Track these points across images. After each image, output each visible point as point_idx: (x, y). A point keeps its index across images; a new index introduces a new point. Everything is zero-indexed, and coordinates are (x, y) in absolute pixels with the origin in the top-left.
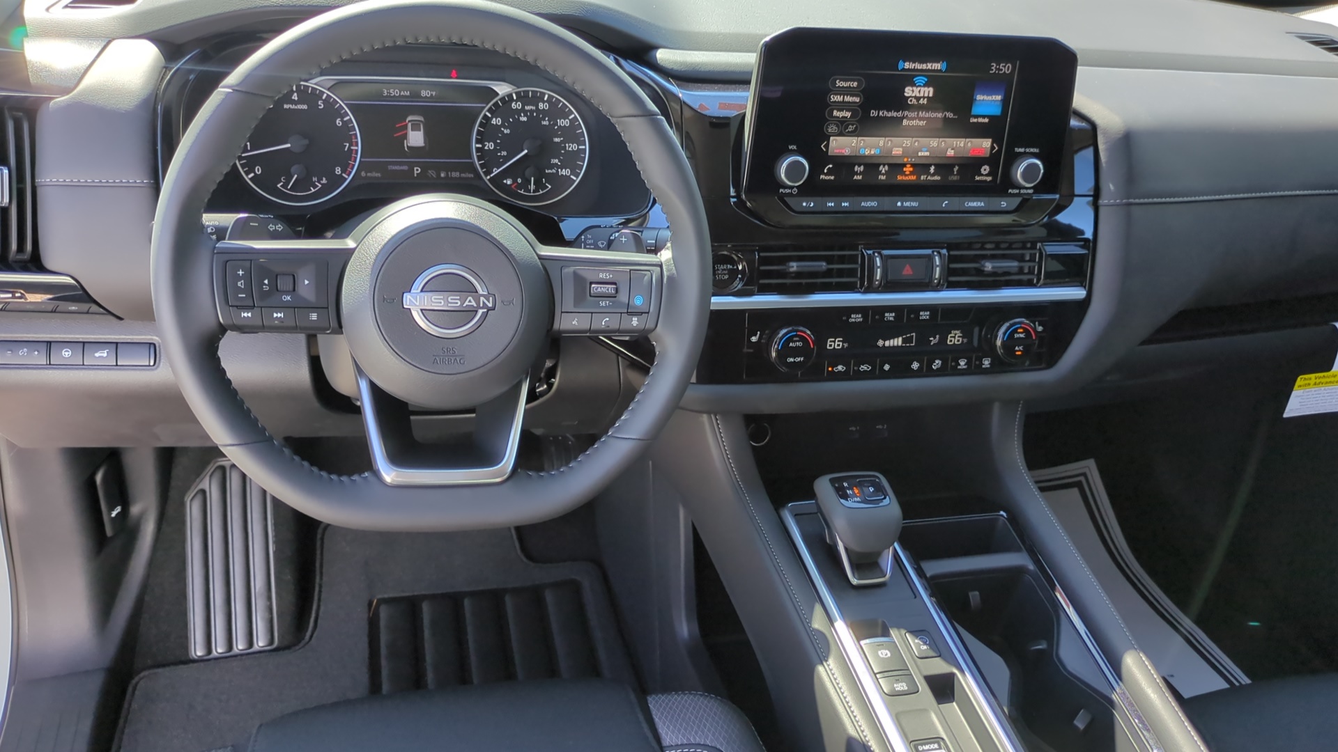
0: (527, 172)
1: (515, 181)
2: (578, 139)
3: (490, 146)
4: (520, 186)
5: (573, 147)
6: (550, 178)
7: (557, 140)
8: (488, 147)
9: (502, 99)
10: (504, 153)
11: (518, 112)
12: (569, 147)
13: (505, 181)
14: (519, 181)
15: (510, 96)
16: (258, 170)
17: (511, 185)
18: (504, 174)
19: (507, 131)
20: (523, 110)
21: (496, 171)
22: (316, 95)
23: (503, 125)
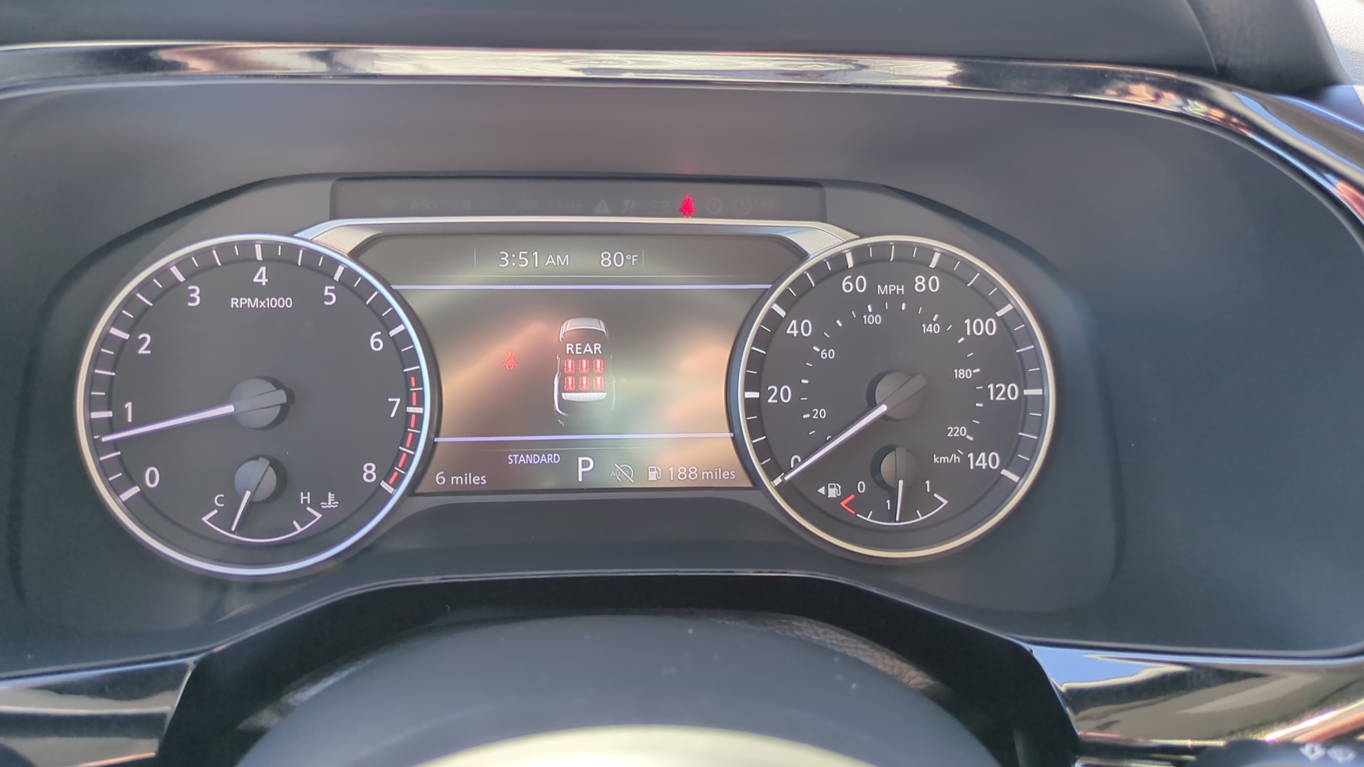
0: (887, 465)
1: (848, 489)
2: (1021, 372)
3: (781, 394)
4: (862, 504)
5: (1008, 391)
6: (945, 478)
7: (961, 374)
8: (778, 397)
9: (817, 269)
10: (821, 413)
11: (858, 301)
12: (997, 391)
13: (822, 490)
14: (862, 487)
15: (839, 258)
16: (152, 477)
17: (839, 499)
18: (820, 473)
19: (828, 354)
20: (871, 296)
21: (799, 466)
22: (320, 266)
23: (817, 338)
